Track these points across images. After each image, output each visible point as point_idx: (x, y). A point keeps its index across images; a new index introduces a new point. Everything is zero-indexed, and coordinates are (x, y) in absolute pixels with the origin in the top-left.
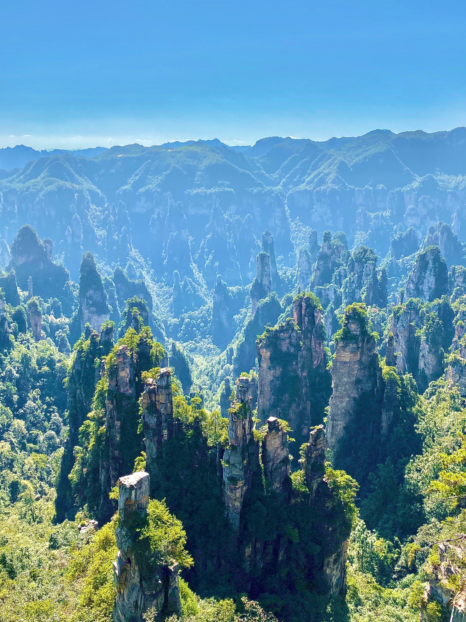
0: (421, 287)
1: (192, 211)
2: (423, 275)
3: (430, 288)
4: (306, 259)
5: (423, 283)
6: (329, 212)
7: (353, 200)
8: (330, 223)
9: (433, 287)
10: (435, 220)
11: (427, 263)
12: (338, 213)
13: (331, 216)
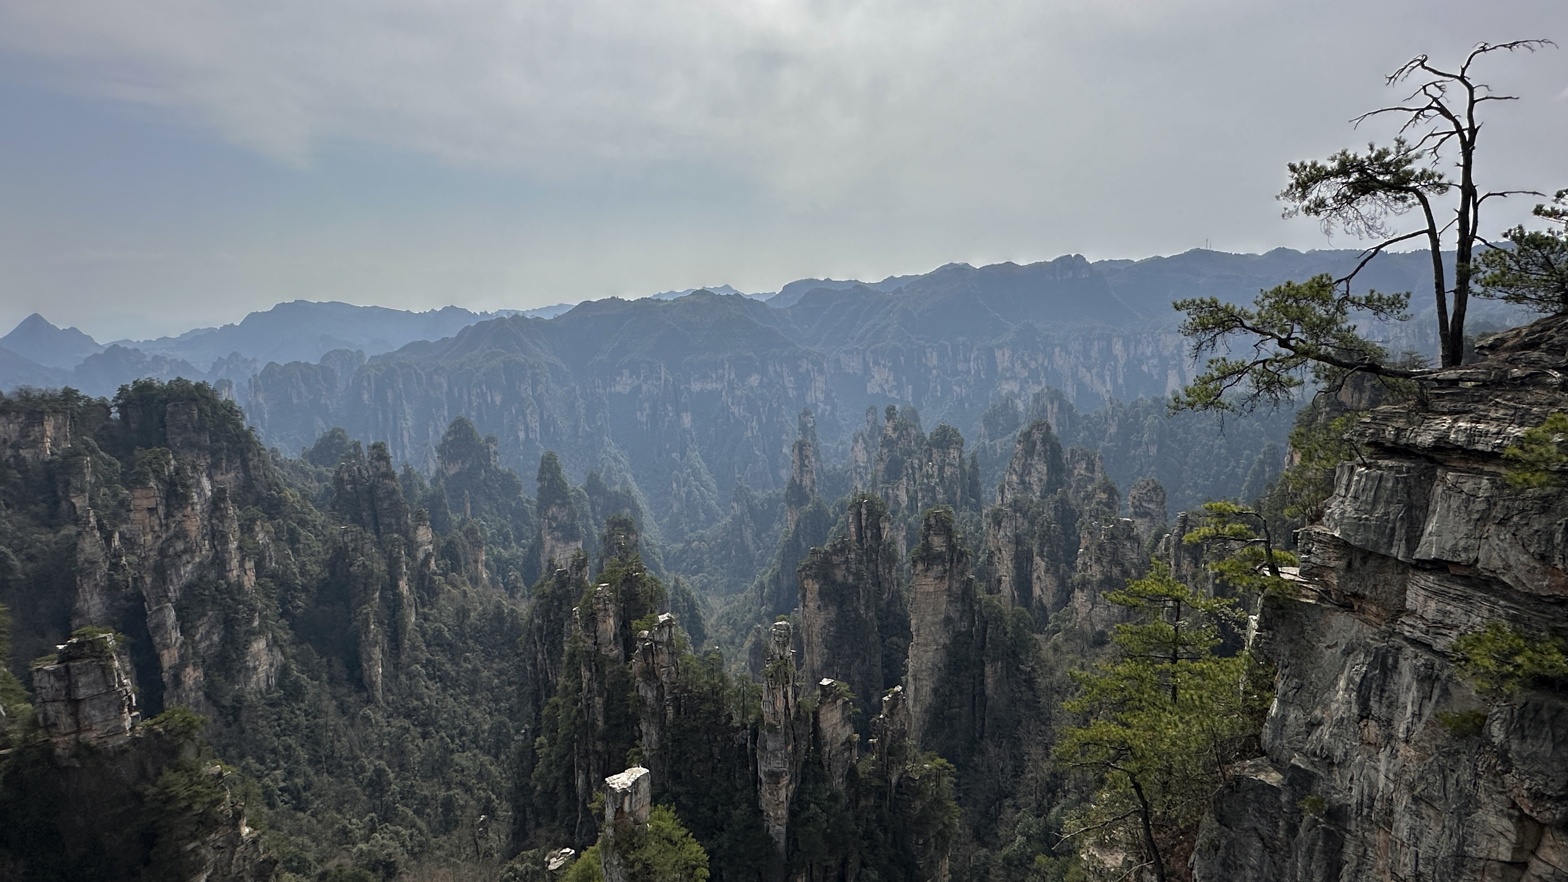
0: (1027, 479)
1: (696, 387)
2: (1029, 461)
3: (1040, 480)
4: (863, 446)
6: (891, 378)
7: (924, 360)
8: (894, 394)
9: (1045, 478)
10: (1040, 383)
11: (1034, 444)
12: (904, 379)
13: (895, 384)
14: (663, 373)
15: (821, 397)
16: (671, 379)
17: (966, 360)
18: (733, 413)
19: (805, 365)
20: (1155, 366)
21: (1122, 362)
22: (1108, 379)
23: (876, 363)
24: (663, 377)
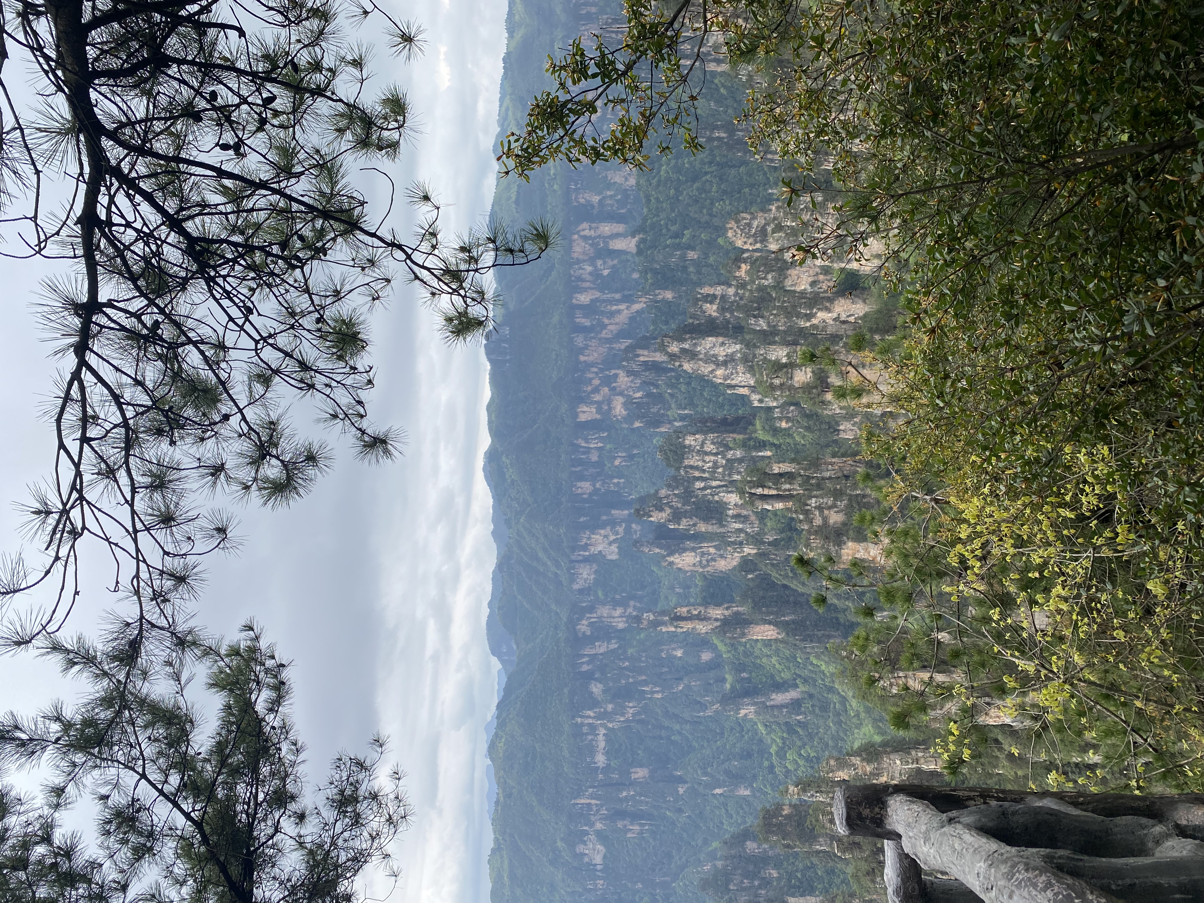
1: (601, 759)
5: (714, 356)
6: (602, 532)
7: (585, 496)
8: (621, 529)
10: (616, 376)
12: (604, 518)
13: (608, 528)
14: (582, 801)
15: (619, 611)
16: (591, 790)
17: (588, 450)
18: (634, 715)
19: (583, 627)
20: (605, 263)
21: (597, 294)
22: (614, 308)
23: (585, 547)
24: (588, 801)
